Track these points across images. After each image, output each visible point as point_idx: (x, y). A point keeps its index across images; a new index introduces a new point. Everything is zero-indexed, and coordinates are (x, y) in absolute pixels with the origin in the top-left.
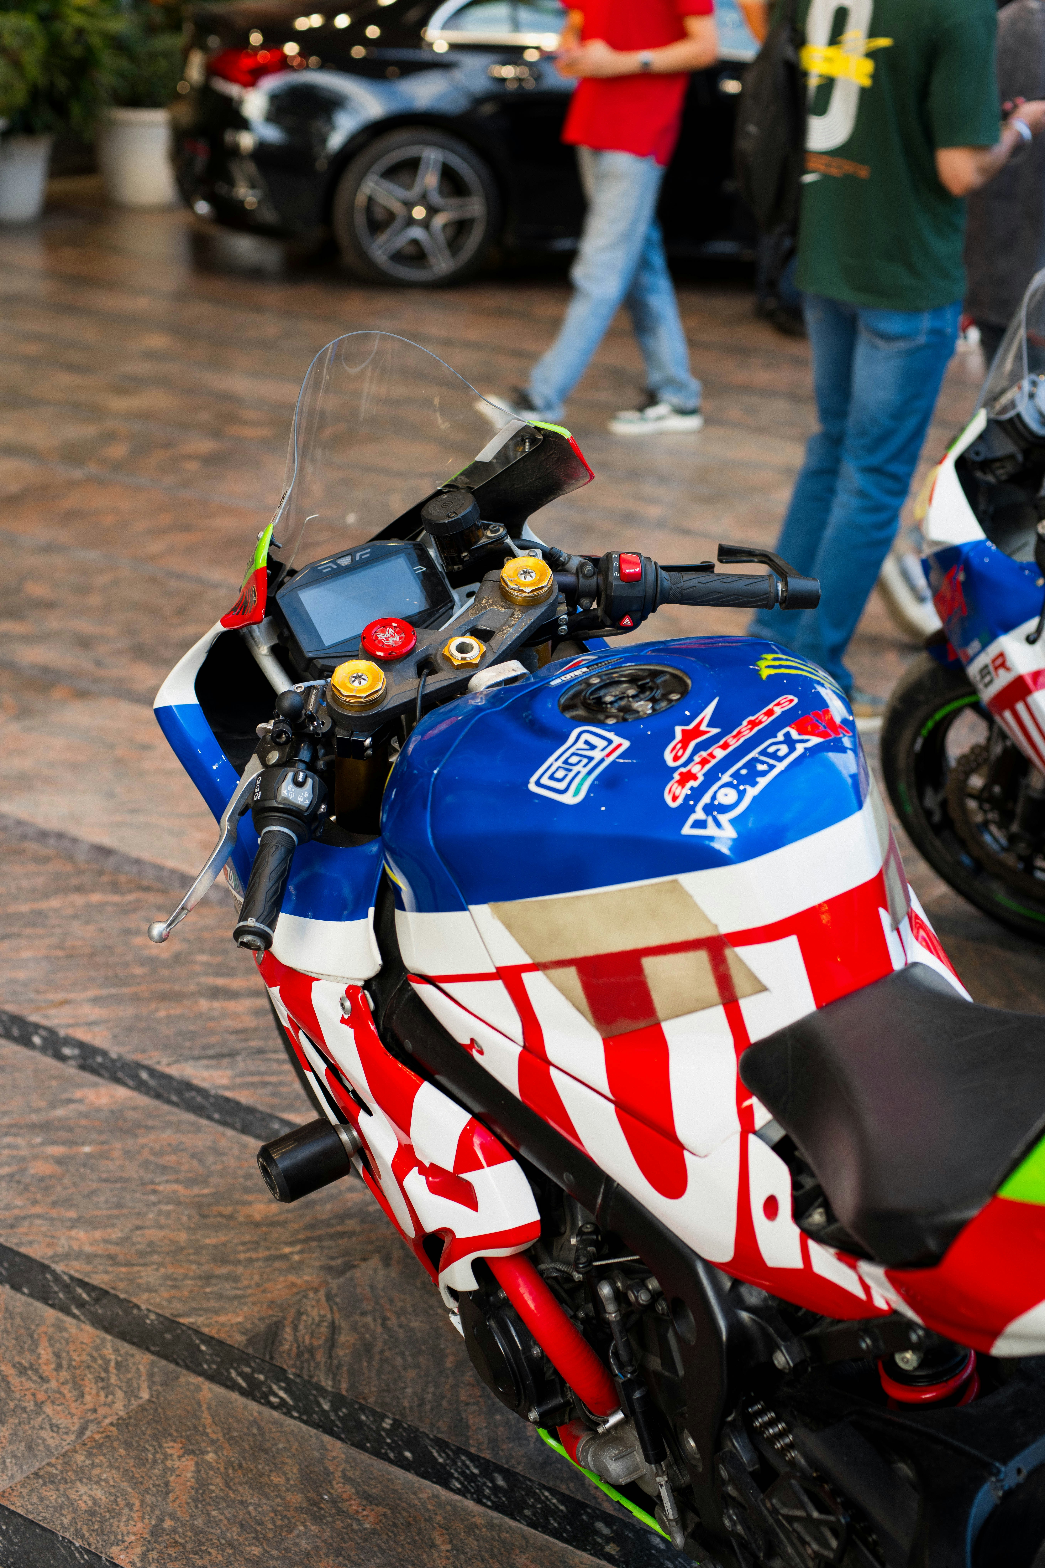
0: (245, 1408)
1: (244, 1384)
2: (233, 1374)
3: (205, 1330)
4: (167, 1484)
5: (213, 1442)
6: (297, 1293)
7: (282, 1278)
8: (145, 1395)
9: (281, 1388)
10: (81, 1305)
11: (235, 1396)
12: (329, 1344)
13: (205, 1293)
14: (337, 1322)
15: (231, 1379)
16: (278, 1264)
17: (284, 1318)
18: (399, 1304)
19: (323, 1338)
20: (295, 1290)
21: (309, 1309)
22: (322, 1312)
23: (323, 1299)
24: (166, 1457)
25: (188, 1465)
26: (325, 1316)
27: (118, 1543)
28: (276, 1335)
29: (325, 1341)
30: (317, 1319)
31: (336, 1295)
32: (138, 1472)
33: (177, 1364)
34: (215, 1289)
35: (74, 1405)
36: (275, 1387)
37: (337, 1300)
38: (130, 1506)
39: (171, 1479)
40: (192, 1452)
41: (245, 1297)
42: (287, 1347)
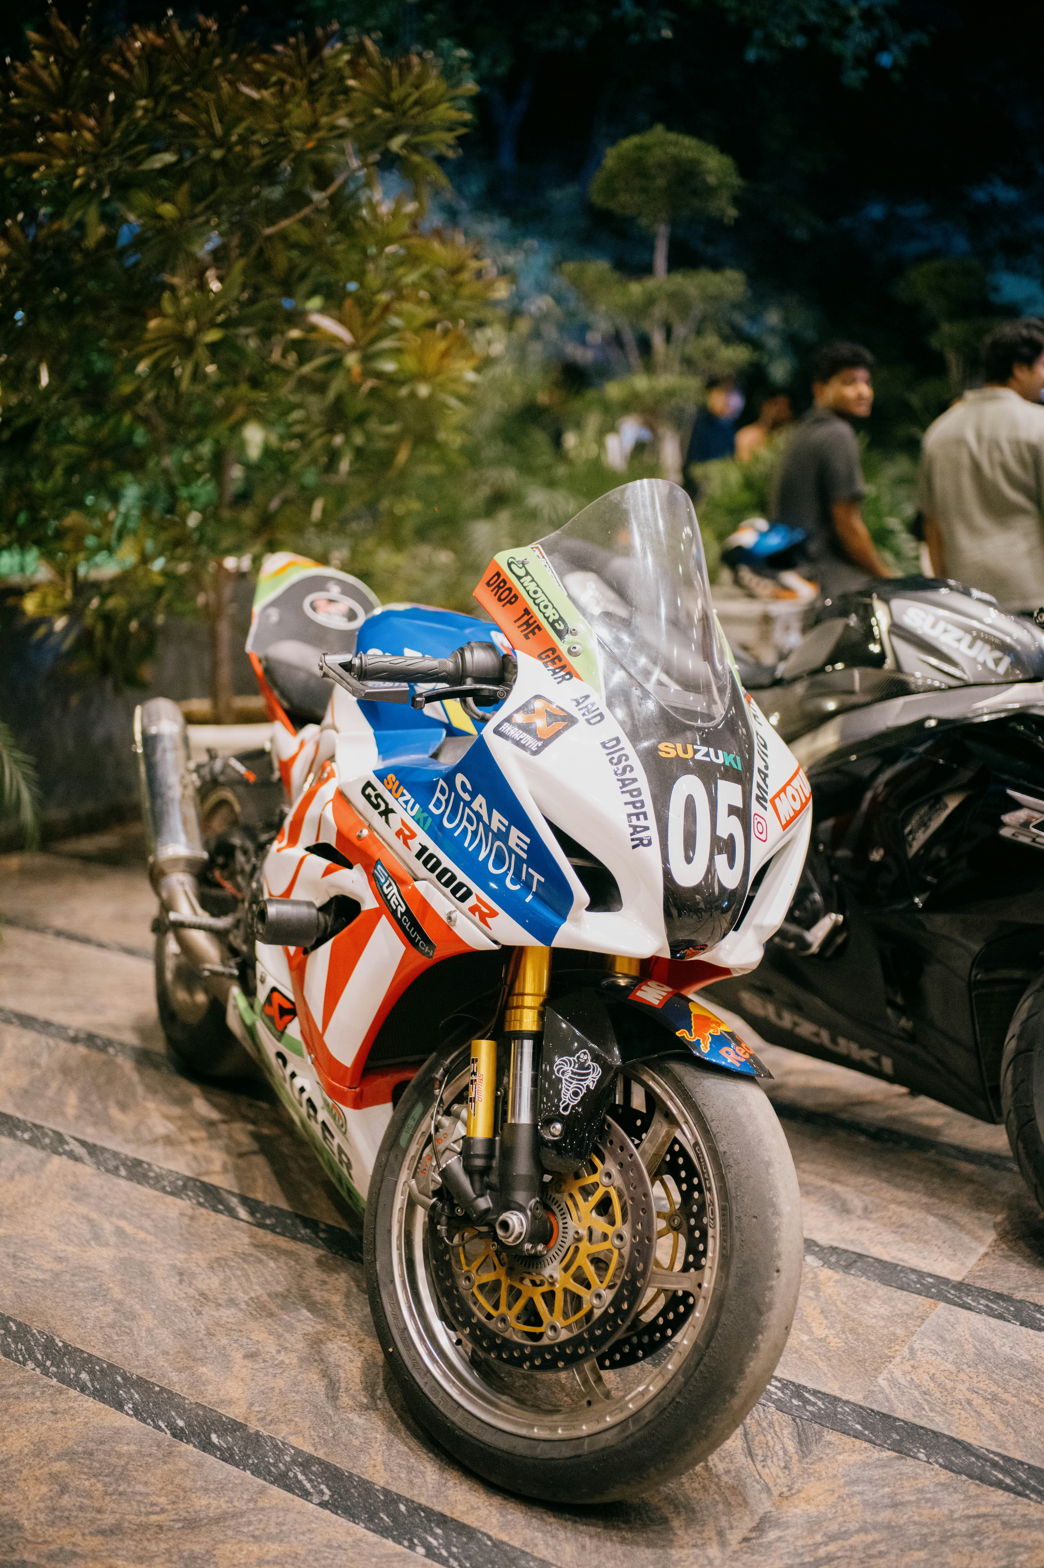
0: (797, 1376)
1: (807, 1395)
2: (819, 1403)
3: (866, 1445)
4: (826, 1318)
5: (808, 1348)
6: (799, 1491)
7: (822, 1508)
8: (881, 1381)
9: (776, 1394)
10: (995, 1465)
11: (810, 1385)
12: (749, 1437)
13: (888, 1485)
14: (749, 1459)
15: (819, 1399)
16: (834, 1528)
17: (800, 1461)
18: (696, 1485)
19: (756, 1443)
20: (802, 1495)
21: (781, 1475)
22: (767, 1470)
23: (773, 1488)
24: (837, 1335)
25: (820, 1332)
26: (764, 1467)
27: (837, 1281)
28: (800, 1442)
29: (753, 1441)
30: (769, 1462)
31: (760, 1492)
32: (850, 1324)
33: (872, 1411)
34: (881, 1492)
35: (933, 1371)
36: (780, 1394)
37: (758, 1487)
38: (843, 1303)
39: (825, 1322)
40: (821, 1340)
41: (847, 1484)
42: (785, 1432)
